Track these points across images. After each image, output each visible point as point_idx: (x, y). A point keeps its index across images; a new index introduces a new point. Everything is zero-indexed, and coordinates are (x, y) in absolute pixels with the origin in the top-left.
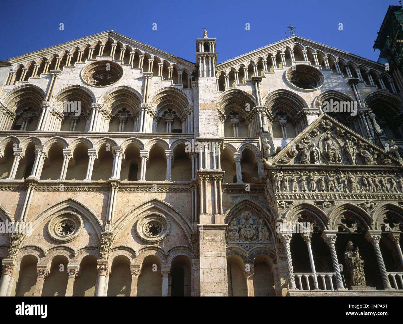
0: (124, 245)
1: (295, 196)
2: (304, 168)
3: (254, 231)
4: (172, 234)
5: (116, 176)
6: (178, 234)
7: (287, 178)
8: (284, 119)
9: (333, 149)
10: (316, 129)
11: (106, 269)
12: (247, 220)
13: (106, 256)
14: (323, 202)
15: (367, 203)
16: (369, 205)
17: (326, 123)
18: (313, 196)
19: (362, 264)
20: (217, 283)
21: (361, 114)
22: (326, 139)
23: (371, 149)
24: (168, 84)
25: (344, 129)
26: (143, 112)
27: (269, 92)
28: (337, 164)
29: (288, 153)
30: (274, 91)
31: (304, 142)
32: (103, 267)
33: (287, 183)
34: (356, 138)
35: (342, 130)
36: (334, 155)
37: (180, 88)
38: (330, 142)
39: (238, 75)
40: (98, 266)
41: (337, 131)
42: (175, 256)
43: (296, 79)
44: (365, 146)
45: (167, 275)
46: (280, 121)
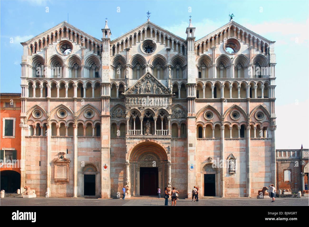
0: (81, 119)
1: (132, 106)
2: (137, 95)
3: (120, 115)
4: (95, 116)
5: (76, 96)
6: (97, 116)
7: (130, 99)
8: (139, 67)
9: (148, 88)
10: (144, 78)
11: (76, 127)
12: (119, 111)
13: (75, 123)
14: (141, 108)
15: (155, 108)
16: (155, 109)
17: (148, 75)
18: (138, 106)
19: (150, 127)
20: (106, 133)
21: (167, 67)
22: (147, 83)
23: (162, 87)
24: (92, 53)
25: (154, 78)
26: (82, 68)
27: (132, 56)
28: (149, 93)
29: (132, 89)
30: (134, 55)
31: (139, 84)
32: (75, 126)
33: (130, 102)
34: (158, 82)
35: (153, 79)
36: (148, 89)
37: (96, 54)
38: (148, 84)
39: (121, 46)
40: (73, 127)
41: (152, 79)
42: (96, 122)
43: (146, 46)
44: (160, 86)
45: (94, 128)
46: (137, 68)
